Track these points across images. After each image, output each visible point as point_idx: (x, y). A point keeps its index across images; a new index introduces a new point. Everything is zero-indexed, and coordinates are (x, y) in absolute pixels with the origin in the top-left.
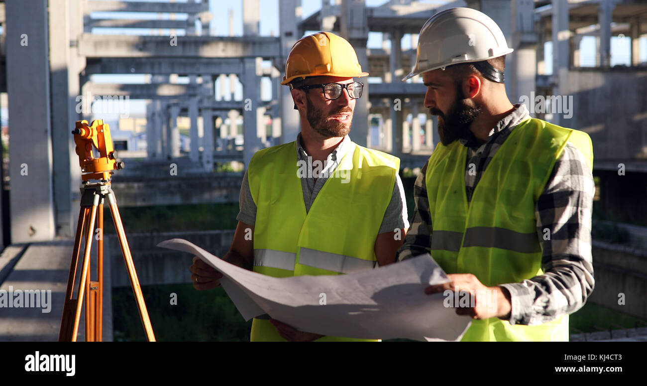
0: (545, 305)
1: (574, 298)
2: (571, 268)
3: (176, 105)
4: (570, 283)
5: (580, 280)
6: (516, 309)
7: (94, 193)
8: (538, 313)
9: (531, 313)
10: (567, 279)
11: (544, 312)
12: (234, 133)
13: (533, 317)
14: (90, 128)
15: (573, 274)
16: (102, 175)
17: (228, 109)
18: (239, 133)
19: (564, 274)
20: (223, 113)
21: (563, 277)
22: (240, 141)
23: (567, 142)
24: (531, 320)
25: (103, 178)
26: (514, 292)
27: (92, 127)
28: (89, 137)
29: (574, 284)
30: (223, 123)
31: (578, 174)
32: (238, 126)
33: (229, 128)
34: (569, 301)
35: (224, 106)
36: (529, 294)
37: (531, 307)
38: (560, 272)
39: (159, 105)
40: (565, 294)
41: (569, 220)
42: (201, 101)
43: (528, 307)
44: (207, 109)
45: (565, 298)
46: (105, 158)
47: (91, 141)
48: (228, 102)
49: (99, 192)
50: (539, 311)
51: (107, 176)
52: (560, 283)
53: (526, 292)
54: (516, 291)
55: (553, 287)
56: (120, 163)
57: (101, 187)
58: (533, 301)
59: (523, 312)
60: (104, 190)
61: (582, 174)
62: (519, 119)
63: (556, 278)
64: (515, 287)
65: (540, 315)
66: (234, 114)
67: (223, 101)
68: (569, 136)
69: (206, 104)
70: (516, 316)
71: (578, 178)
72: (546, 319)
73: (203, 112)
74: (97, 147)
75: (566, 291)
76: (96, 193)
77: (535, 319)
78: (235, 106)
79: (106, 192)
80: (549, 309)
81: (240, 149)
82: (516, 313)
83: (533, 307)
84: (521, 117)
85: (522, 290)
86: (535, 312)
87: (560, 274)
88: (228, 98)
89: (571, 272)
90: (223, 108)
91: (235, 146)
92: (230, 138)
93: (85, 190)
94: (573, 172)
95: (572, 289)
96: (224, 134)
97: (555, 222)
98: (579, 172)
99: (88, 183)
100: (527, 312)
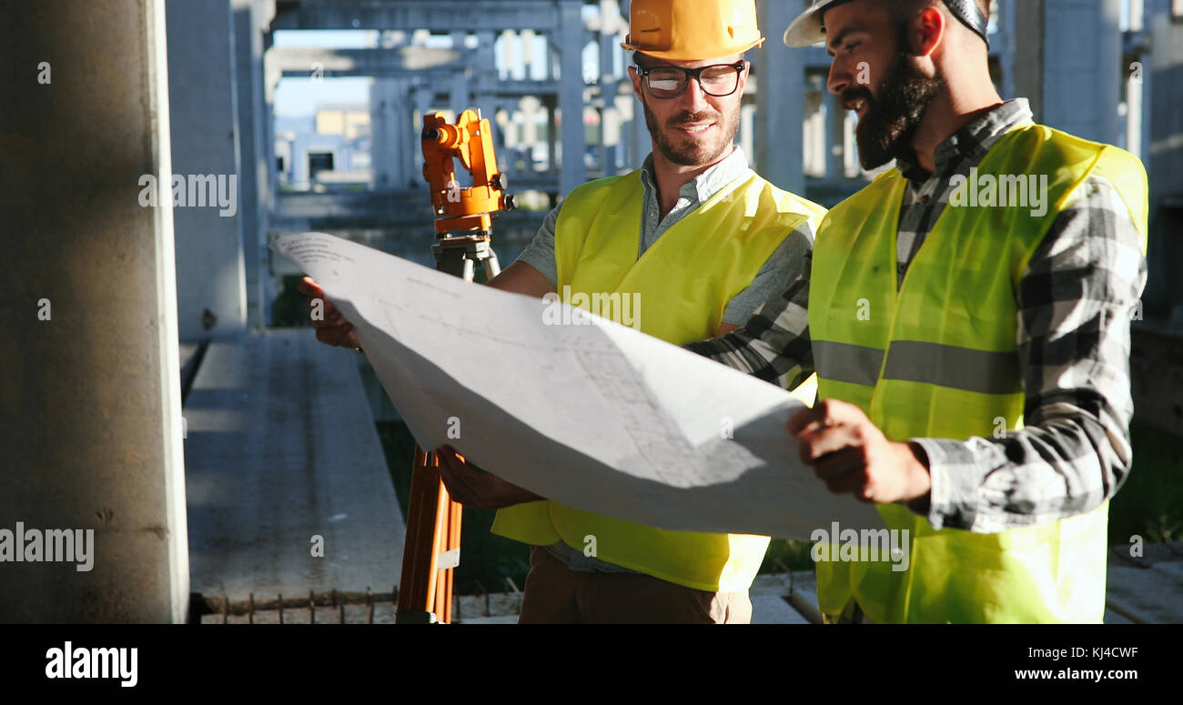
0: (1007, 487)
1: (1082, 484)
2: (1079, 421)
3: (425, 86)
4: (1074, 451)
5: (1095, 447)
6: (942, 491)
7: (464, 257)
8: (993, 505)
9: (977, 504)
10: (1066, 440)
11: (1005, 502)
12: (530, 138)
13: (983, 513)
14: (456, 128)
15: (1081, 434)
16: (478, 221)
17: (520, 96)
18: (539, 138)
19: (1062, 431)
20: (510, 102)
21: (1059, 438)
22: (541, 154)
23: (1090, 175)
24: (978, 519)
25: (481, 227)
26: (938, 455)
27: (460, 126)
28: (455, 146)
29: (1084, 454)
30: (510, 118)
31: (1105, 236)
32: (538, 127)
33: (521, 130)
34: (1068, 488)
35: (514, 89)
36: (972, 462)
37: (976, 492)
38: (1055, 427)
39: (393, 88)
40: (1058, 470)
41: (1081, 328)
42: (474, 81)
43: (968, 490)
44: (487, 94)
45: (1061, 479)
46: (484, 188)
47: (458, 153)
48: (519, 83)
49: (472, 254)
50: (995, 501)
51: (487, 224)
52: (1051, 449)
53: (966, 458)
54: (943, 454)
55: (1033, 454)
56: (512, 198)
57: (478, 245)
58: (981, 478)
59: (958, 500)
60: (482, 251)
61: (1114, 237)
62: (1002, 126)
63: (1044, 437)
64: (943, 446)
65: (998, 510)
66: (530, 104)
67: (510, 81)
68: (1096, 159)
69: (485, 85)
70: (941, 505)
71: (1105, 243)
72: (1014, 522)
73: (479, 101)
74: (469, 166)
75: (1061, 463)
76: (467, 258)
77: (985, 517)
78: (535, 89)
79: (485, 255)
80: (1017, 497)
81: (542, 167)
82: (941, 500)
83: (981, 491)
84: (1009, 122)
85: (957, 454)
86: (986, 503)
87: (1054, 430)
88: (519, 74)
89: (1075, 429)
90: (510, 94)
91: (531, 162)
92: (522, 148)
93: (444, 250)
94: (1095, 232)
95: (1077, 462)
96: (511, 140)
97: (1052, 329)
98: (1108, 231)
99: (448, 236)
100: (967, 499)
